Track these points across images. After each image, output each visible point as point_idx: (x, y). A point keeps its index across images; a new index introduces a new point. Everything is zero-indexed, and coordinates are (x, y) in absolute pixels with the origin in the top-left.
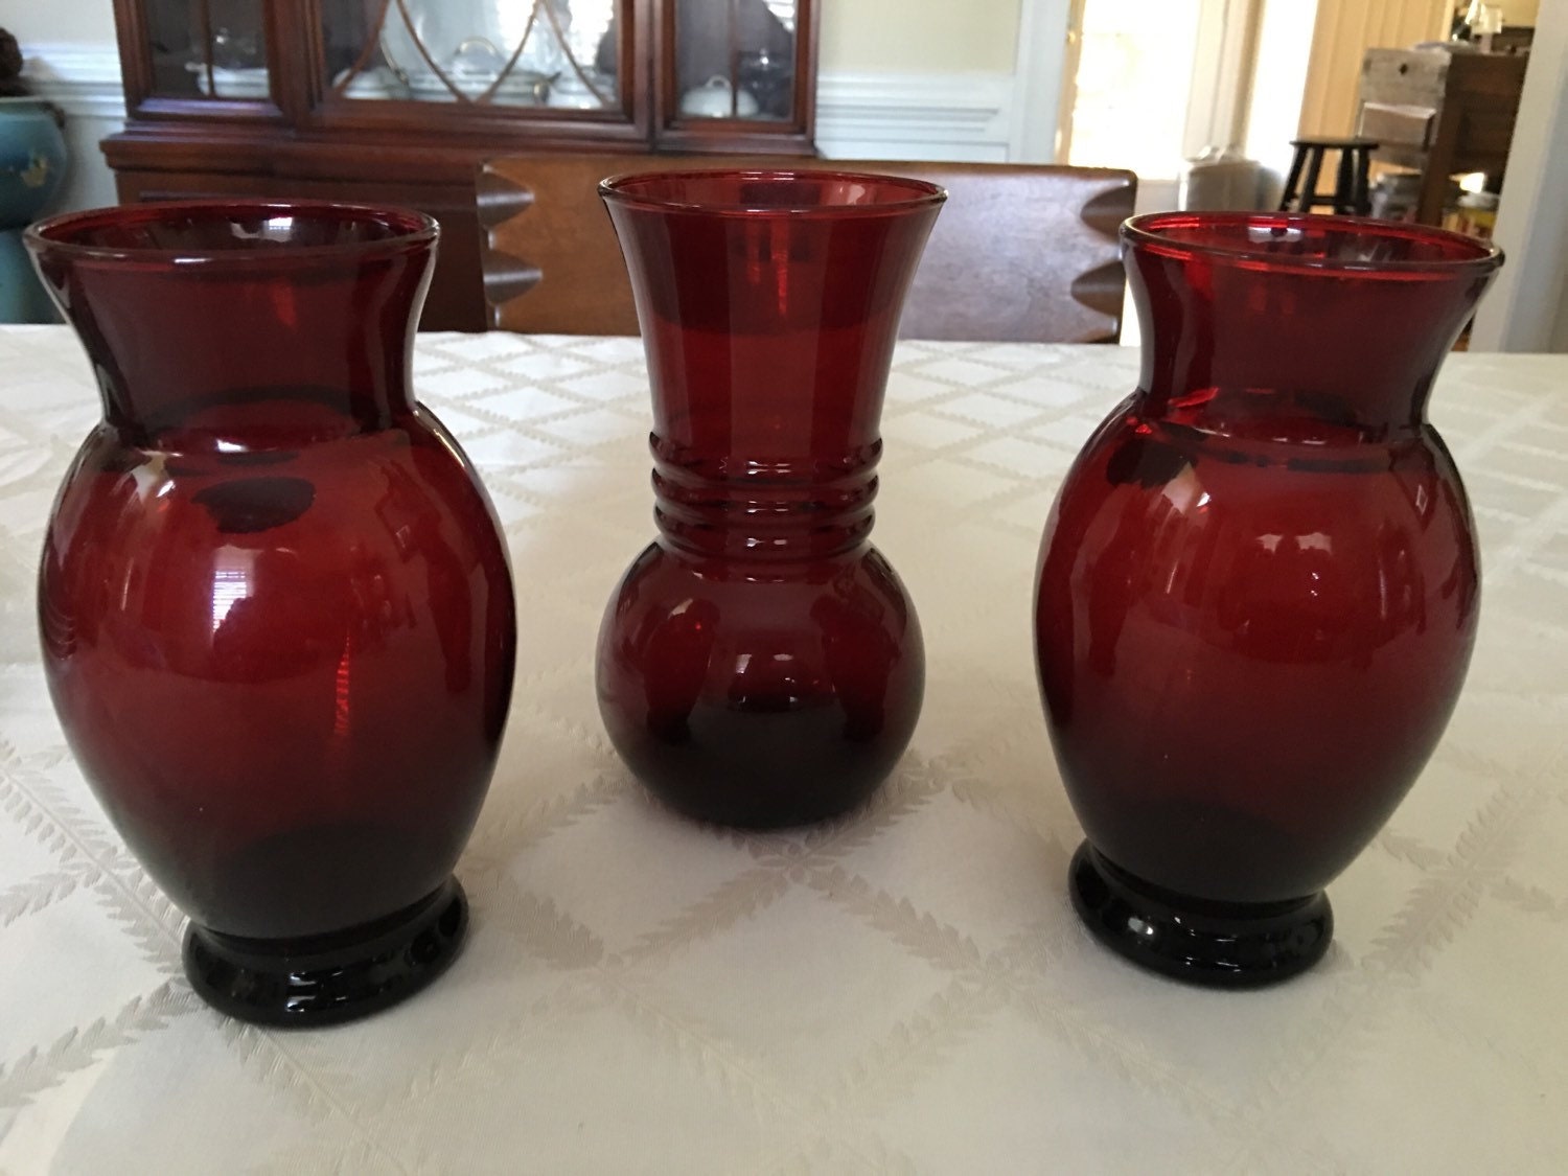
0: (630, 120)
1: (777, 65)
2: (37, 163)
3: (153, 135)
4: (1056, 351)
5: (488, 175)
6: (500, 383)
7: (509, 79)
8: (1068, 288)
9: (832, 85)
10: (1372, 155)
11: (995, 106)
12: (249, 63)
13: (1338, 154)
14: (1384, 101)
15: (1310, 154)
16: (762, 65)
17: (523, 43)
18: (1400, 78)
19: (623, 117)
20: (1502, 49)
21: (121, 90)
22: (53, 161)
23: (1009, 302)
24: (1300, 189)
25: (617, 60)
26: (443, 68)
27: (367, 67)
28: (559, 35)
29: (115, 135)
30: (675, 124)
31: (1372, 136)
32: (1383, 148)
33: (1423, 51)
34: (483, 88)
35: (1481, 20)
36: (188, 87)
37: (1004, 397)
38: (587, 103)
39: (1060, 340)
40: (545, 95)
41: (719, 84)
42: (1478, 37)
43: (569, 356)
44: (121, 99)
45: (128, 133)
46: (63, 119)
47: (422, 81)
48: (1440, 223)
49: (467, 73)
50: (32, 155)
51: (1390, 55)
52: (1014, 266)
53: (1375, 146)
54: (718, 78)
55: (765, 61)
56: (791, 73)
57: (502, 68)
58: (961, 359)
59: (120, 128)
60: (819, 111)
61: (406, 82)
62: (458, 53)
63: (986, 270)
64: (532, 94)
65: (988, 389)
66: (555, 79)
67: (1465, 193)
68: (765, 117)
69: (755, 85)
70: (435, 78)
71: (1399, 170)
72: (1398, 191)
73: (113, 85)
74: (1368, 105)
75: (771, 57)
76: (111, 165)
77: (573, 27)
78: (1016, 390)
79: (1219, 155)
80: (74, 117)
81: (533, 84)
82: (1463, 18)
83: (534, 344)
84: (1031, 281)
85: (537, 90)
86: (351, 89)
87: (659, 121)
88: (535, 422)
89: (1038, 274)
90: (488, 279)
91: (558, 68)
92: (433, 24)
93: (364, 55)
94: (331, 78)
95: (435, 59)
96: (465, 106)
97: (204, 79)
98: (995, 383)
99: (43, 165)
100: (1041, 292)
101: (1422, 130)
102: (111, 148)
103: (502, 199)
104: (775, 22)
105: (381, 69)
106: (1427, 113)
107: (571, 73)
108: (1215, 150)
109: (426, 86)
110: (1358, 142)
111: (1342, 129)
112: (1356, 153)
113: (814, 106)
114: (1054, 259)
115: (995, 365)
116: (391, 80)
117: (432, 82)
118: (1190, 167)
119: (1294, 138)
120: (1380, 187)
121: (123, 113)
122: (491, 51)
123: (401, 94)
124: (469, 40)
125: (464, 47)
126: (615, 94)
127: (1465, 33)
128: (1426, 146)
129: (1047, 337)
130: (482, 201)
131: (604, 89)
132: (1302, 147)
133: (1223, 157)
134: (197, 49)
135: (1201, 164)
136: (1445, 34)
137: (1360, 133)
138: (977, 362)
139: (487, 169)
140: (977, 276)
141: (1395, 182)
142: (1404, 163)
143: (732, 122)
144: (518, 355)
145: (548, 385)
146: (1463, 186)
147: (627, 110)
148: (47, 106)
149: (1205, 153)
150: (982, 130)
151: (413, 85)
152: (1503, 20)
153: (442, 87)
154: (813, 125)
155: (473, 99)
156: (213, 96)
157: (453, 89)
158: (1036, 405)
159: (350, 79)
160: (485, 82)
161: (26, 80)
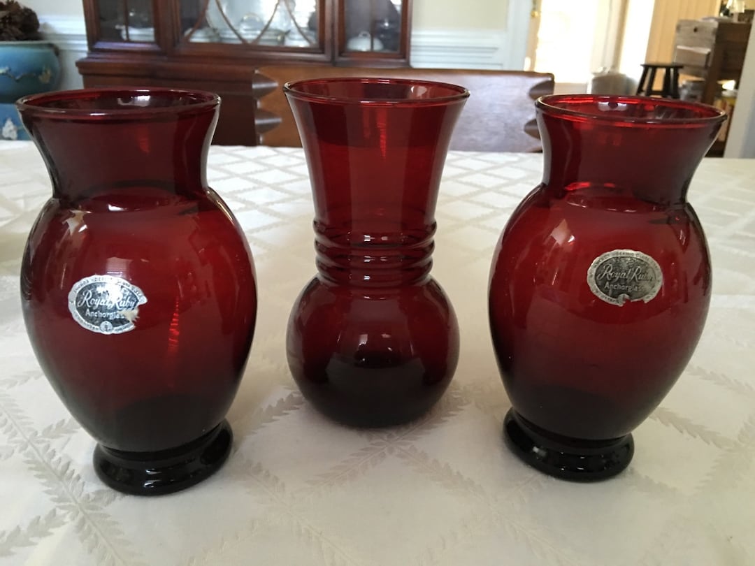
0: (323, 53)
1: (392, 26)
2: (46, 71)
3: (101, 59)
4: (517, 156)
5: (258, 75)
6: (262, 168)
7: (267, 33)
8: (523, 128)
9: (420, 36)
10: (680, 71)
11: (496, 46)
12: (144, 25)
13: (664, 71)
14: (686, 45)
15: (650, 71)
16: (385, 27)
17: (272, 17)
18: (695, 34)
19: (320, 51)
20: (743, 20)
21: (85, 38)
22: (53, 70)
23: (496, 133)
24: (645, 87)
25: (317, 25)
26: (236, 28)
27: (200, 27)
28: (290, 12)
29: (82, 59)
30: (343, 54)
31: (681, 62)
32: (685, 68)
33: (705, 21)
34: (254, 37)
35: (734, 6)
36: (117, 36)
37: (490, 175)
38: (303, 44)
39: (519, 151)
40: (283, 41)
41: (365, 35)
42: (732, 14)
43: (294, 156)
44: (85, 42)
45: (88, 58)
46: (57, 52)
47: (225, 34)
48: (712, 104)
49: (246, 30)
50: (44, 68)
51: (689, 23)
52: (498, 118)
53: (681, 67)
54: (365, 32)
55: (387, 24)
56: (399, 30)
57: (263, 28)
58: (473, 159)
59: (85, 55)
60: (412, 48)
61: (218, 34)
62: (242, 21)
63: (486, 119)
64: (276, 40)
65: (484, 172)
66: (287, 33)
67: (725, 90)
68: (387, 51)
69: (382, 36)
70: (231, 32)
71: (694, 78)
72: (693, 89)
73: (81, 35)
74: (680, 47)
75: (390, 22)
76: (81, 72)
77: (297, 9)
78: (496, 172)
79: (607, 71)
80: (62, 51)
81: (277, 35)
82: (725, 6)
83: (278, 152)
84: (506, 124)
85: (279, 38)
86: (193, 37)
87: (337, 53)
88: (278, 184)
89: (509, 121)
90: (257, 122)
91: (289, 28)
92: (230, 7)
93: (199, 22)
94: (183, 32)
95: (232, 23)
96: (246, 46)
97: (124, 33)
98: (487, 169)
99: (49, 72)
100: (510, 130)
101: (704, 59)
102: (81, 65)
103: (263, 85)
104: (392, 6)
105: (207, 29)
106: (706, 51)
107: (295, 30)
108: (605, 69)
109: (227, 36)
110: (674, 65)
111: (667, 59)
112: (672, 70)
113: (410, 46)
114: (517, 114)
115: (487, 161)
116: (211, 33)
117: (230, 34)
118: (593, 77)
119: (643, 63)
120: (684, 87)
121: (86, 49)
122: (258, 19)
123: (216, 40)
124: (247, 15)
125: (245, 18)
126: (316, 40)
127: (727, 13)
128: (706, 67)
129: (514, 149)
130: (254, 86)
131: (311, 38)
132: (646, 67)
133: (609, 72)
134: (121, 18)
135: (597, 76)
136: (717, 13)
137: (675, 61)
138: (480, 160)
139: (257, 72)
140: (481, 122)
141: (691, 84)
142: (697, 75)
143: (370, 54)
144: (271, 156)
145: (284, 169)
146: (724, 87)
147: (321, 48)
148: (51, 45)
149: (600, 70)
150: (489, 57)
151: (222, 36)
152: (745, 6)
153: (235, 36)
154: (409, 55)
155: (249, 42)
156: (128, 41)
157: (240, 37)
158: (504, 178)
159: (192, 33)
160: (255, 34)
161: (40, 33)
